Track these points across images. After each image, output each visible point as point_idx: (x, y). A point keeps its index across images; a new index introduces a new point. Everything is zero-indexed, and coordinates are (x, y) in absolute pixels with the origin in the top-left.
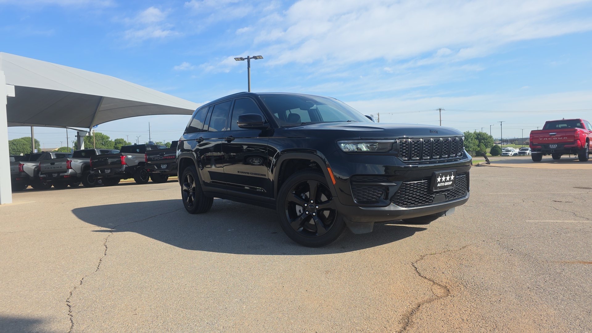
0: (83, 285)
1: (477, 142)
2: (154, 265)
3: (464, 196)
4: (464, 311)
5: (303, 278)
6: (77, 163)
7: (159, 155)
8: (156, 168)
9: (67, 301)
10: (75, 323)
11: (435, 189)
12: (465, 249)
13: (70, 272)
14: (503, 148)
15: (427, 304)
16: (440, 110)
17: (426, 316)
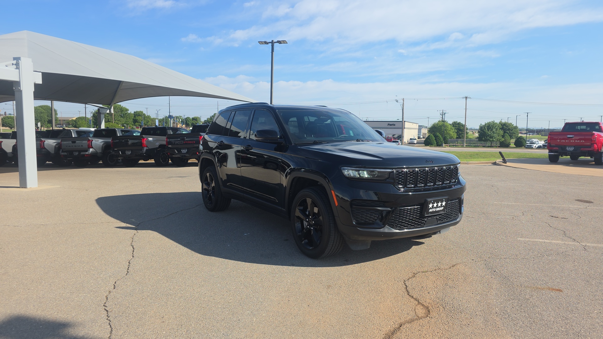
0: (116, 289)
1: (502, 133)
2: (177, 271)
3: (456, 219)
4: (436, 333)
5: (307, 292)
6: (98, 142)
7: (179, 139)
8: (177, 152)
9: (104, 305)
10: (114, 328)
11: (427, 214)
12: (454, 268)
13: (104, 275)
14: (527, 139)
15: (408, 325)
16: (466, 98)
17: (405, 336)
